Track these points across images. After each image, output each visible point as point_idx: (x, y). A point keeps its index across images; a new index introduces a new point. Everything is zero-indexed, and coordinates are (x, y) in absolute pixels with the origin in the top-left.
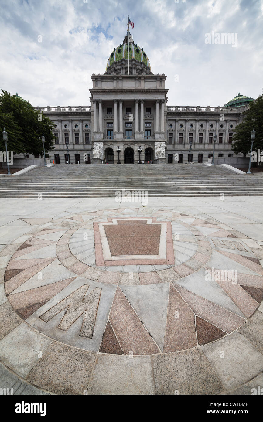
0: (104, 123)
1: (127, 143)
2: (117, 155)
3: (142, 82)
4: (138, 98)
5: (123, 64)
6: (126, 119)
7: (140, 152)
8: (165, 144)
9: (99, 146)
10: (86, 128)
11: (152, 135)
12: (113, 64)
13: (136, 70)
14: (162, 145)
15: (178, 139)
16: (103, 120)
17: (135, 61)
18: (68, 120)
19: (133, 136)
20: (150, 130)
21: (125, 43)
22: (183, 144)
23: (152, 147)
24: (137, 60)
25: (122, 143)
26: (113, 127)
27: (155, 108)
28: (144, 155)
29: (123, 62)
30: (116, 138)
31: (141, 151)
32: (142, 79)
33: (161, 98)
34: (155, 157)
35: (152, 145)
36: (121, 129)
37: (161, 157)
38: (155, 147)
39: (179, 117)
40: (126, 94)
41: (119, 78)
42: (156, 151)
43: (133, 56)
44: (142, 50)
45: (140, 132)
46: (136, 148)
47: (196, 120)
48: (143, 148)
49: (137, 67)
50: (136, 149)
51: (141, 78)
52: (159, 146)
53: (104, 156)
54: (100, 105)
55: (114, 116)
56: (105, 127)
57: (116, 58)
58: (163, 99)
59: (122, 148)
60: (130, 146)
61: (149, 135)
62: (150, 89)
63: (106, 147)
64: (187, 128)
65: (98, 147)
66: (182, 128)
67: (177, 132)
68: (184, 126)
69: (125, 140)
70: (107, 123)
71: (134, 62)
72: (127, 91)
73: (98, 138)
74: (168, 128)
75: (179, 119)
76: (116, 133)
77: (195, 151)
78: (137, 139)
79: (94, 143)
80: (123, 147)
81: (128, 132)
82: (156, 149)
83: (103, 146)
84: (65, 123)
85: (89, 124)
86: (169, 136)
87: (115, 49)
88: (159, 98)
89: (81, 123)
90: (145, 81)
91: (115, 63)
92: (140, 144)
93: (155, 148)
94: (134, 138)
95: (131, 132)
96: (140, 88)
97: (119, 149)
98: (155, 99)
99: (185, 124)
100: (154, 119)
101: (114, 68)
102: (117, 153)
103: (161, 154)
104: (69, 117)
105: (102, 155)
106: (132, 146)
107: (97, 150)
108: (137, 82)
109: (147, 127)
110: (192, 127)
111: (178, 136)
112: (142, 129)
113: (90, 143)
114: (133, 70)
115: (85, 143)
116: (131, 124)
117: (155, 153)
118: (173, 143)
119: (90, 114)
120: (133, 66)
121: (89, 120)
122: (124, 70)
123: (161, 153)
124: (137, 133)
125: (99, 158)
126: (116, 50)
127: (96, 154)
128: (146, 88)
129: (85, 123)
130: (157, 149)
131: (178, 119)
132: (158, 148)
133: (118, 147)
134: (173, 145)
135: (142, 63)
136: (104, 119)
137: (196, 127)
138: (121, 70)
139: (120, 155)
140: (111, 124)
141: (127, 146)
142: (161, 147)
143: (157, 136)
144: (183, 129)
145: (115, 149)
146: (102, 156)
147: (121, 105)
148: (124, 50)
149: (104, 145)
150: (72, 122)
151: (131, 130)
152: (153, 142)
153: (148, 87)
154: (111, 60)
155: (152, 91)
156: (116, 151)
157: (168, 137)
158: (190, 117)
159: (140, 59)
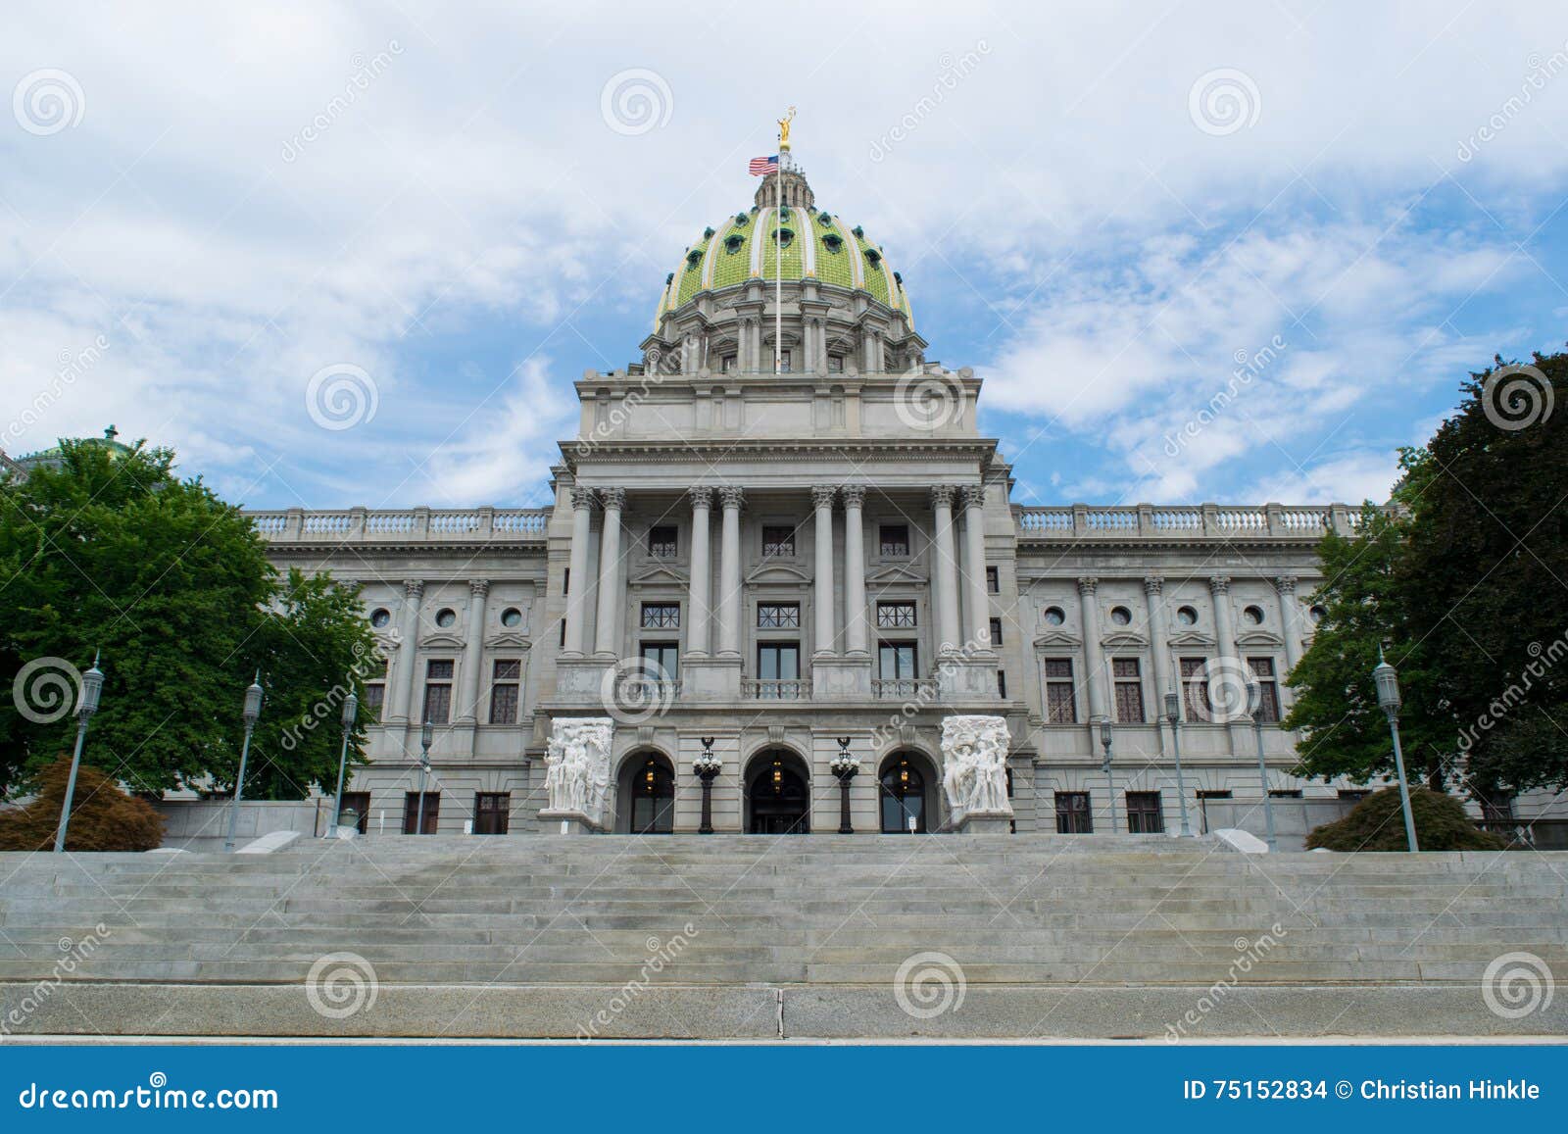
0: (629, 606)
1: (760, 719)
2: (700, 793)
3: (852, 406)
4: (827, 481)
5: (751, 306)
6: (760, 585)
7: (845, 776)
8: (1004, 729)
9: (584, 738)
10: (505, 629)
11: (922, 671)
12: (697, 300)
13: (822, 330)
14: (990, 734)
15: (1114, 698)
16: (624, 587)
17: (819, 288)
18: (399, 583)
19: (803, 679)
20: (912, 644)
21: (765, 206)
22: (1149, 727)
23: (922, 743)
24: (826, 282)
25: (731, 722)
26: (681, 623)
27: (931, 526)
28: (874, 793)
29: (754, 295)
30: (692, 689)
31: (854, 771)
32: (847, 391)
33: (958, 481)
34: (949, 811)
35: (922, 734)
36: (730, 640)
37: (982, 810)
38: (946, 744)
39: (1100, 562)
40: (761, 462)
41: (723, 390)
42: (952, 771)
43: (810, 269)
44: (859, 233)
45: (845, 660)
46: (819, 754)
47: (1206, 581)
48: (870, 750)
49: (832, 313)
50: (819, 757)
51: (841, 389)
52: (971, 740)
53: (613, 800)
54: (613, 517)
55: (688, 565)
56: (627, 629)
57: (717, 275)
58: (973, 487)
59: (733, 754)
60: (781, 735)
61: (907, 672)
62: (894, 441)
63: (629, 744)
64: (1159, 629)
65: (576, 746)
66: (1128, 628)
67: (1095, 650)
68: (1138, 613)
69: (753, 703)
70: (645, 605)
71: (811, 295)
72: (765, 450)
73: (584, 692)
74: (1038, 625)
75: (1104, 574)
76: (693, 664)
77: (1242, 773)
78: (825, 699)
79: (555, 720)
80: (732, 744)
81: (769, 654)
82: (948, 758)
83: (608, 740)
84: (377, 600)
85: (528, 604)
86: (1049, 674)
87: (709, 234)
88: (947, 481)
89: (477, 601)
90: (865, 402)
91: (710, 296)
92: (845, 724)
93: (941, 755)
94: (811, 693)
95: (788, 654)
96: (837, 433)
97: (710, 756)
98: (924, 482)
99: (1143, 604)
100: (928, 583)
101: (701, 319)
102: (697, 780)
103: (977, 786)
104: (412, 564)
105: (601, 792)
106: (795, 741)
107: (569, 766)
108: (825, 406)
109: (891, 625)
110: (1194, 622)
111: (1112, 679)
112: (859, 639)
113: (519, 721)
114: (808, 330)
115: (485, 720)
116: (793, 611)
117: (947, 782)
118: (1081, 720)
119: (544, 548)
120: (807, 310)
121: (530, 583)
122: (756, 330)
123: (980, 778)
124: (825, 662)
125: (578, 810)
126: (715, 238)
127: (561, 787)
128: (874, 434)
129: (504, 599)
130: (955, 758)
131: (1094, 574)
132: (960, 750)
133: (708, 744)
134: (1081, 735)
135: (855, 296)
136: (629, 585)
137: (1216, 622)
138: (742, 331)
139: (715, 795)
140: (666, 611)
141: (759, 742)
142: (981, 745)
143: (953, 680)
144: (1137, 631)
145: (684, 757)
146: (598, 804)
147: (731, 516)
148: (757, 237)
149: (619, 728)
150: (421, 596)
151: (794, 645)
152: (931, 718)
153: (882, 427)
154: (684, 279)
155: (904, 449)
156: (691, 771)
157: (1045, 680)
158: (1172, 567)
159: (847, 276)
